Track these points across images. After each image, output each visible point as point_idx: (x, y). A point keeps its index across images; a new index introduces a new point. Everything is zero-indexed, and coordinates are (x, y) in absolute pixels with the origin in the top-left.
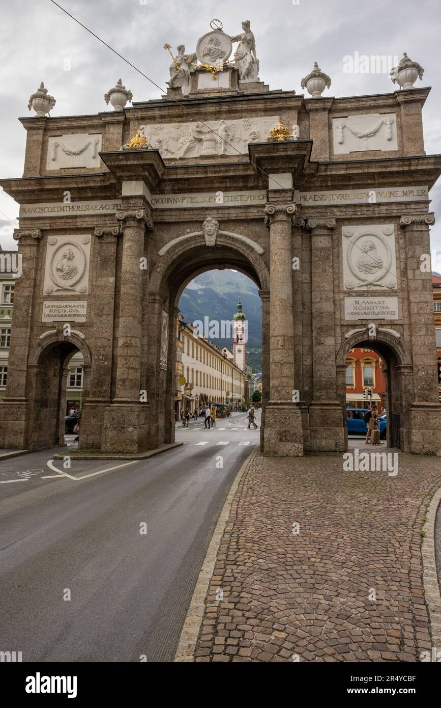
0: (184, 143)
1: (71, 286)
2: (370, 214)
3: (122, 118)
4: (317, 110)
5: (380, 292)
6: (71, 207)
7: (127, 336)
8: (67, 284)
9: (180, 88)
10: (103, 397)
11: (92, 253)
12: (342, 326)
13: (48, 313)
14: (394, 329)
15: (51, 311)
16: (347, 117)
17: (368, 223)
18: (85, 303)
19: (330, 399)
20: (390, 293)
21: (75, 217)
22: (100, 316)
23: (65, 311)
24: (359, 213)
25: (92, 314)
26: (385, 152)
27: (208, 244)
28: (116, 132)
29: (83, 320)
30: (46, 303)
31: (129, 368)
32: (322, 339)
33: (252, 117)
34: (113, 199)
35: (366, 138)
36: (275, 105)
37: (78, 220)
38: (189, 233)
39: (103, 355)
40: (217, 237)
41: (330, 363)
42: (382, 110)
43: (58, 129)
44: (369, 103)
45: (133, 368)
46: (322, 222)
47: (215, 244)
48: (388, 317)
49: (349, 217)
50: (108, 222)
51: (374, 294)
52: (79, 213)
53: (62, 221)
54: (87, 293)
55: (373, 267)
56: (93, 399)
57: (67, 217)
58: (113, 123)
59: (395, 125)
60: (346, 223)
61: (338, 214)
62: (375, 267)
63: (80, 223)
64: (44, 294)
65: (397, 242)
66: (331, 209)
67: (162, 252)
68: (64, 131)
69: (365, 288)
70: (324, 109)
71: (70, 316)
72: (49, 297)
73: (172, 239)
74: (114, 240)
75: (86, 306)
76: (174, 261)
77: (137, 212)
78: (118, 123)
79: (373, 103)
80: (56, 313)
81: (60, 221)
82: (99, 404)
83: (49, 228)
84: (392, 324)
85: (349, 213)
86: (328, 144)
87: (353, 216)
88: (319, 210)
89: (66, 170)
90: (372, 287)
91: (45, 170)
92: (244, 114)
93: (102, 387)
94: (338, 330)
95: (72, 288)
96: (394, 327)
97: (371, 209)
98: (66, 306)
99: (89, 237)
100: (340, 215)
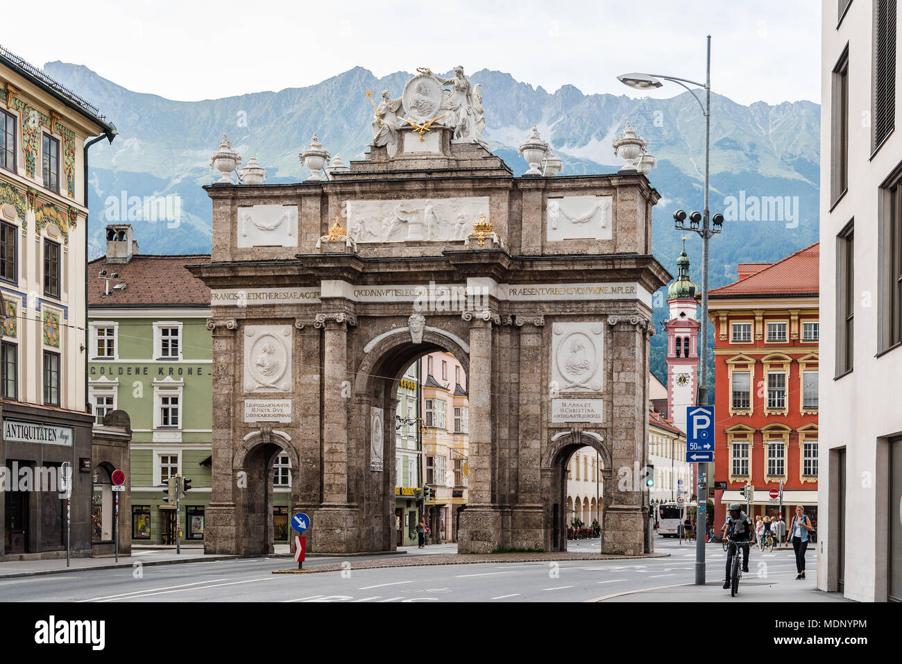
0: (388, 224)
1: (274, 383)
2: (578, 312)
3: (319, 191)
4: (530, 190)
5: (586, 395)
6: (268, 295)
7: (332, 443)
8: (269, 381)
9: (385, 146)
10: (312, 501)
11: (294, 347)
12: (549, 428)
13: (252, 412)
14: (598, 433)
15: (254, 410)
16: (562, 197)
17: (578, 320)
18: (289, 402)
19: (533, 502)
20: (596, 396)
21: (273, 306)
22: (306, 416)
23: (269, 410)
24: (568, 310)
25: (298, 414)
26: (599, 241)
27: (415, 341)
28: (314, 205)
29: (288, 420)
30: (247, 402)
31: (335, 474)
32: (528, 443)
33: (460, 197)
34: (314, 286)
35: (580, 224)
36: (484, 185)
37: (277, 309)
38: (396, 328)
39: (311, 458)
40: (424, 334)
41: (535, 466)
42: (599, 192)
43: (248, 198)
44: (585, 184)
45: (339, 473)
46: (530, 320)
47: (422, 342)
48: (593, 421)
49: (559, 313)
50: (309, 312)
51: (580, 396)
52: (277, 301)
53: (260, 310)
54: (290, 391)
55: (580, 368)
56: (303, 504)
57: (264, 306)
58: (309, 195)
59: (610, 211)
60: (557, 319)
61: (547, 310)
62: (583, 368)
63: (278, 313)
64: (245, 392)
65: (606, 342)
66: (541, 304)
67: (368, 348)
68: (254, 200)
69: (572, 390)
70: (538, 189)
71: (274, 416)
72: (251, 395)
73: (377, 334)
74: (316, 333)
75: (290, 405)
76: (380, 359)
77: (337, 314)
78: (316, 195)
79: (588, 184)
80: (259, 413)
81: (257, 310)
82: (309, 509)
83: (245, 318)
84: (596, 428)
85: (559, 310)
86: (540, 231)
87: (563, 313)
88: (529, 305)
89: (260, 248)
90: (579, 388)
91: (236, 248)
92: (452, 193)
93: (311, 491)
94: (545, 433)
95: (274, 386)
96: (597, 431)
97: (580, 306)
98: (269, 405)
99: (288, 328)
100: (550, 312)
